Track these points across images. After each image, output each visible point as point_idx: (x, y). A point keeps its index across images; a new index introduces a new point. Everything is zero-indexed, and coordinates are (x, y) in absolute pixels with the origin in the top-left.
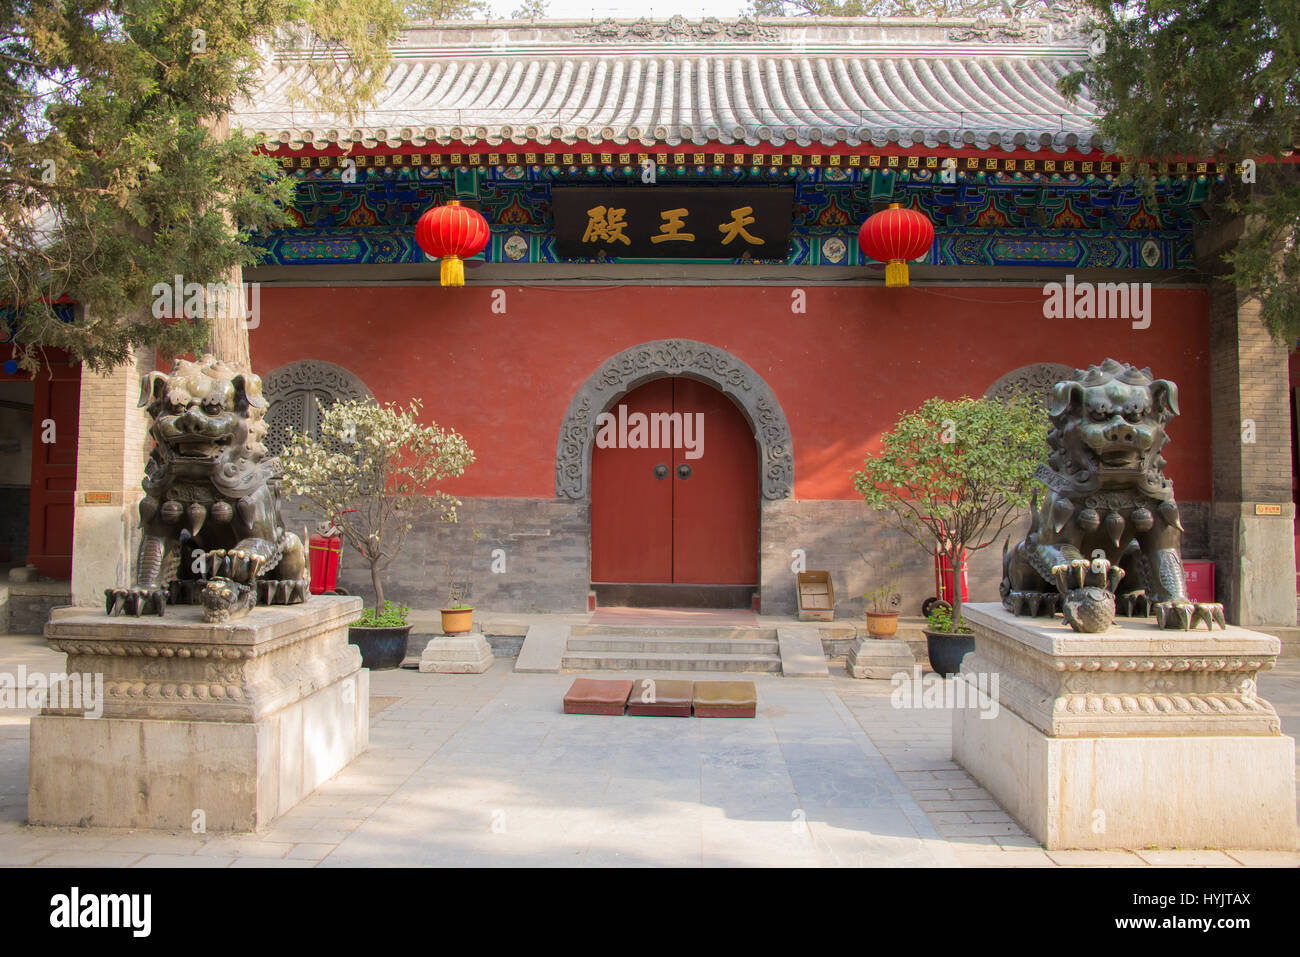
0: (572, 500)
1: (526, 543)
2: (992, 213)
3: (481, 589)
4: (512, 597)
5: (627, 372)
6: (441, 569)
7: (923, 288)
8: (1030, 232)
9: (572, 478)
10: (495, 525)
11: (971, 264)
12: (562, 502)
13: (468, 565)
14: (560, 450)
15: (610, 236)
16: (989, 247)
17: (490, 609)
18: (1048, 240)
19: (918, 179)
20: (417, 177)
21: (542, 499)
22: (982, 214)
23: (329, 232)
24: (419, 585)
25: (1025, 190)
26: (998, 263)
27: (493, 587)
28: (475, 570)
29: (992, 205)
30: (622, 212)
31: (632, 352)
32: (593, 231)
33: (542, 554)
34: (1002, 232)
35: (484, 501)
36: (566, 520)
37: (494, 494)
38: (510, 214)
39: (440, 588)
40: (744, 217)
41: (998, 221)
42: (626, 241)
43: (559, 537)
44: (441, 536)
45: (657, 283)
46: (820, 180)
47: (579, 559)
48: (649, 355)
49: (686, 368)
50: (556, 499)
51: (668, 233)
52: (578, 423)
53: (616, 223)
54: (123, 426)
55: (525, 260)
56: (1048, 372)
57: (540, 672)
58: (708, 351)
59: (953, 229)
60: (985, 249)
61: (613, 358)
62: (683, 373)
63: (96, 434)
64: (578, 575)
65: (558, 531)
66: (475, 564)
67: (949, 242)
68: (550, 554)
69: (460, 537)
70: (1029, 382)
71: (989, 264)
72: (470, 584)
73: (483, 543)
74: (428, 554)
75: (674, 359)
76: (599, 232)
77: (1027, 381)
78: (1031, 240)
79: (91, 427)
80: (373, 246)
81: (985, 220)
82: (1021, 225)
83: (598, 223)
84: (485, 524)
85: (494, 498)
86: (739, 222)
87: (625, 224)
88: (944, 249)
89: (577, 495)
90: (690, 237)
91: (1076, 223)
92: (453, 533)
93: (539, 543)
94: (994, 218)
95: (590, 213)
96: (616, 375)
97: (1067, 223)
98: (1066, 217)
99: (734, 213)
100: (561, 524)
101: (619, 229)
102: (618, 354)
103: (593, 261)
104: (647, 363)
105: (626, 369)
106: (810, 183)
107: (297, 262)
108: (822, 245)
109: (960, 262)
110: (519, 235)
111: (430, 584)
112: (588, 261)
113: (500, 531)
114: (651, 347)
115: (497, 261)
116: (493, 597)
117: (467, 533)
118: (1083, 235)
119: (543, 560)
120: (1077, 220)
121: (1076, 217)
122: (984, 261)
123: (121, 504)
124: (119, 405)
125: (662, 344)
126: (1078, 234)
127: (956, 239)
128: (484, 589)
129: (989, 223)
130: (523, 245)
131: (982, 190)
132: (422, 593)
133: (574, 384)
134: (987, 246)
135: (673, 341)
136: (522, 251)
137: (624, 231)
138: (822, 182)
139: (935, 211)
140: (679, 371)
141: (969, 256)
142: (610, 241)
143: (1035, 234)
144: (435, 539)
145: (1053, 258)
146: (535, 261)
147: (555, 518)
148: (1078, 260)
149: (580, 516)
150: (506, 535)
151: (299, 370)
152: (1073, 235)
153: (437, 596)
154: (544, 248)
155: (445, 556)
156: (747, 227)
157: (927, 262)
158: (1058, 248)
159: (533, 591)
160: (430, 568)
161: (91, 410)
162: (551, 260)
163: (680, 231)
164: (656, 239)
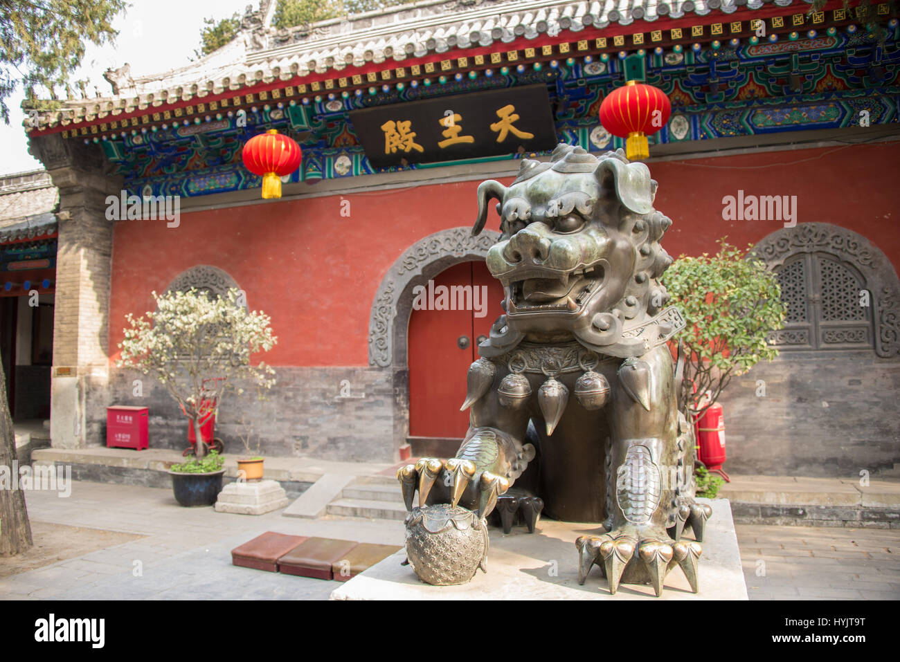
0: (381, 368)
1: (347, 404)
2: (752, 87)
3: (315, 441)
4: (337, 448)
5: (422, 258)
6: (287, 425)
7: (681, 161)
8: (790, 99)
9: (381, 350)
10: (324, 390)
11: (731, 136)
12: (374, 369)
13: (306, 423)
14: (372, 327)
15: (406, 146)
16: (748, 117)
17: (322, 457)
18: (808, 104)
19: (671, 62)
20: (270, 120)
21: (358, 367)
22: (742, 89)
23: (218, 169)
24: (273, 437)
25: (777, 59)
26: (757, 132)
27: (323, 440)
28: (310, 425)
29: (751, 79)
30: (408, 124)
31: (425, 242)
32: (391, 143)
33: (359, 413)
34: (761, 103)
35: (317, 370)
36: (377, 385)
37: (324, 364)
38: (341, 140)
39: (287, 440)
40: (510, 115)
41: (758, 93)
42: (420, 148)
43: (372, 399)
44: (287, 398)
45: (446, 181)
46: (581, 76)
47: (387, 418)
48: (439, 242)
49: (470, 252)
50: (369, 367)
51: (450, 138)
52: (384, 304)
53: (407, 134)
54: (77, 320)
55: (350, 175)
56: (810, 231)
57: (301, 517)
58: (487, 234)
59: (712, 105)
60: (744, 120)
61: (411, 247)
62: (467, 256)
63: (64, 326)
64: (386, 431)
65: (371, 394)
66: (310, 421)
67: (708, 117)
68: (365, 413)
69: (300, 399)
70: (790, 243)
71: (749, 134)
72: (308, 437)
73: (315, 404)
74: (278, 413)
75: (459, 244)
76: (395, 144)
77: (788, 241)
78: (791, 107)
79: (61, 321)
80: (246, 176)
81: (745, 94)
82: (781, 94)
83: (393, 136)
84: (317, 389)
85: (324, 367)
86: (506, 121)
87: (414, 134)
88: (704, 124)
89: (384, 364)
90: (469, 139)
91: (839, 86)
92: (295, 396)
93: (357, 404)
94: (754, 91)
95: (384, 127)
96: (413, 261)
97: (829, 87)
98: (828, 82)
99: (500, 113)
100: (373, 388)
101: (411, 140)
102: (415, 244)
103: (400, 169)
104: (438, 249)
105: (421, 255)
106: (574, 80)
107: (199, 194)
108: (590, 133)
109: (720, 135)
110: (346, 155)
111: (279, 437)
112: (396, 170)
113: (328, 394)
114: (440, 236)
115: (330, 178)
116: (324, 448)
117: (305, 396)
118: (844, 96)
119: (360, 418)
120: (840, 84)
121: (838, 80)
122: (744, 132)
123: (76, 375)
124: (75, 305)
125: (450, 233)
126: (839, 95)
127: (715, 114)
128: (317, 441)
129: (749, 96)
130: (348, 162)
131: (735, 65)
132: (274, 444)
133: (382, 271)
134: (746, 117)
135: (459, 229)
136: (347, 168)
137: (416, 140)
138: (584, 78)
139: (695, 91)
140: (464, 254)
141: (728, 128)
142: (407, 150)
143: (794, 101)
144: (282, 400)
145: (814, 122)
146: (357, 174)
147: (368, 383)
148: (840, 121)
149: (387, 381)
150: (332, 398)
151: (194, 273)
152: (834, 97)
153: (285, 446)
154: (363, 164)
155: (289, 414)
156: (514, 124)
157: (688, 137)
158: (819, 111)
159: (353, 444)
160: (279, 424)
161: (61, 310)
162: (369, 172)
163: (460, 134)
164: (442, 144)
